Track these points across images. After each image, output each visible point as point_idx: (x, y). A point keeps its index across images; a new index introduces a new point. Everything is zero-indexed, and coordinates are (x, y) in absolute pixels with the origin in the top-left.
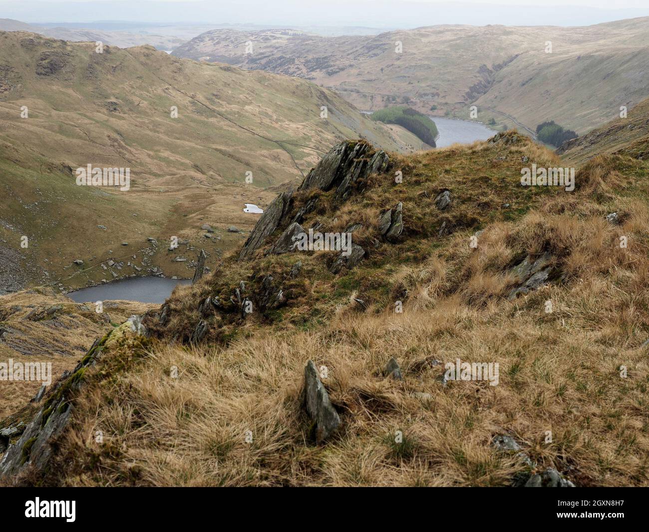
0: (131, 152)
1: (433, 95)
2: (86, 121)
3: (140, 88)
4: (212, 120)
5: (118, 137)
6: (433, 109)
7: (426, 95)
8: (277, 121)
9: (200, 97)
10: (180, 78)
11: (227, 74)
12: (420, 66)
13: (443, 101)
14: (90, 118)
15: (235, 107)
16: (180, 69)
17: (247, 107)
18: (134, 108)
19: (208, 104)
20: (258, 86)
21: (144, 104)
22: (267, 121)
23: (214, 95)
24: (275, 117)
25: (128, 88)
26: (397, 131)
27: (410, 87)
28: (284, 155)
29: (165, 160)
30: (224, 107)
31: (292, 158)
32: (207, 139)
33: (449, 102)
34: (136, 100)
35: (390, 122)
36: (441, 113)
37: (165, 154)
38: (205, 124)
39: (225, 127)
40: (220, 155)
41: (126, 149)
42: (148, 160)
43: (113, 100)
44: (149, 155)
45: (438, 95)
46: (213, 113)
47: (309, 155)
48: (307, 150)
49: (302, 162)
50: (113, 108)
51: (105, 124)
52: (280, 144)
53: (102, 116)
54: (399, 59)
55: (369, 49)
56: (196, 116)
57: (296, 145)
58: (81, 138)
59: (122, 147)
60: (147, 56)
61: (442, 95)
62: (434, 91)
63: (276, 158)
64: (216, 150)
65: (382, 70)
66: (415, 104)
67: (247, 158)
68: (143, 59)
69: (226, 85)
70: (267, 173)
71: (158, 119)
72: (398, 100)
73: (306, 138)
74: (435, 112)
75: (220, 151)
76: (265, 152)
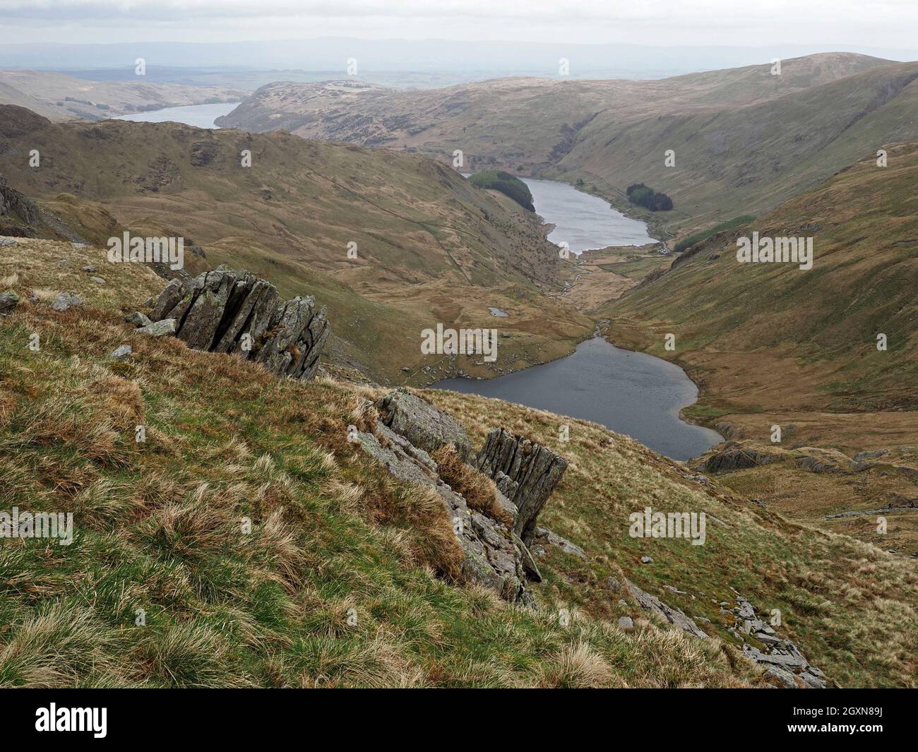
0: (297, 241)
1: (518, 155)
2: (250, 211)
3: (286, 174)
4: (355, 203)
5: (282, 226)
6: (520, 169)
7: (511, 155)
8: (412, 201)
9: (340, 181)
10: (318, 162)
11: (355, 154)
12: (503, 126)
13: (529, 161)
14: (251, 208)
15: (372, 190)
16: (316, 153)
17: (383, 189)
18: (286, 196)
19: (348, 187)
20: (385, 166)
21: (294, 190)
22: (403, 202)
23: (352, 178)
24: (409, 197)
25: (276, 176)
26: (498, 196)
27: (494, 148)
28: (429, 236)
29: (328, 246)
30: (364, 190)
31: (437, 239)
32: (357, 223)
33: (534, 161)
34: (286, 187)
35: (488, 187)
36: (528, 173)
37: (327, 240)
38: (351, 208)
39: (371, 211)
40: (374, 239)
41: (293, 238)
42: (314, 247)
43: (265, 188)
44: (314, 243)
45: (523, 155)
46: (355, 196)
47: (450, 235)
48: (447, 230)
49: (446, 242)
50: (268, 196)
51: (266, 213)
52: (423, 225)
53: (261, 205)
54: (480, 118)
55: (449, 107)
56: (341, 200)
57: (436, 226)
58: (248, 228)
59: (288, 236)
60: (284, 141)
61: (526, 155)
62: (519, 151)
63: (422, 239)
64: (369, 234)
65: (464, 129)
66: (501, 164)
67: (398, 241)
68: (281, 144)
69: (359, 166)
70: (418, 255)
71: (309, 205)
72: (485, 161)
73: (443, 218)
74: (522, 173)
75: (373, 235)
76: (410, 234)
